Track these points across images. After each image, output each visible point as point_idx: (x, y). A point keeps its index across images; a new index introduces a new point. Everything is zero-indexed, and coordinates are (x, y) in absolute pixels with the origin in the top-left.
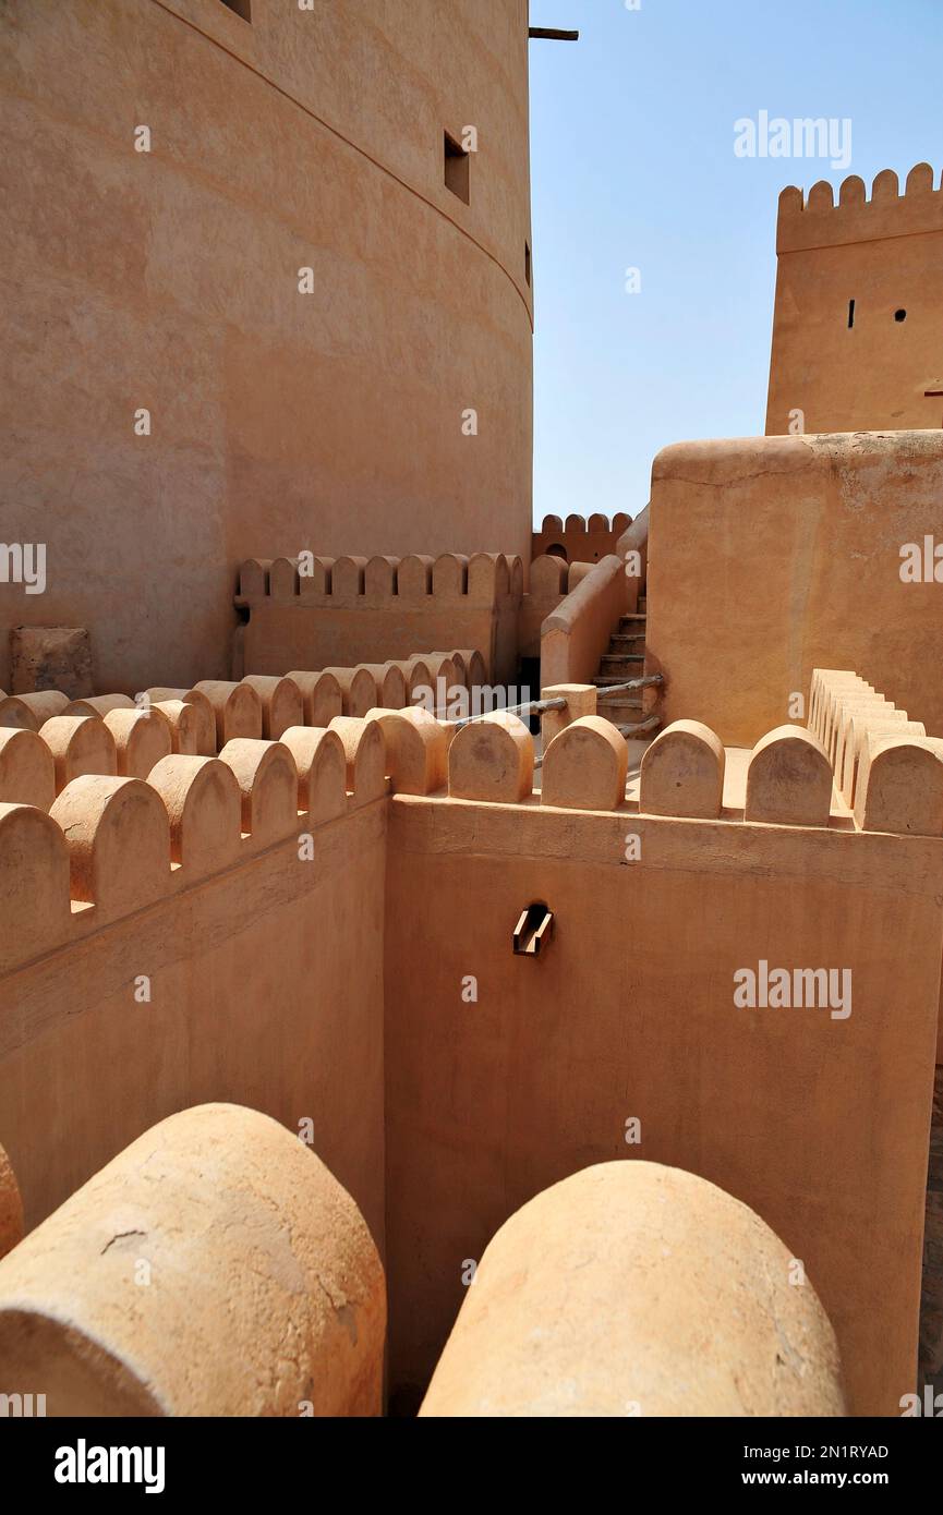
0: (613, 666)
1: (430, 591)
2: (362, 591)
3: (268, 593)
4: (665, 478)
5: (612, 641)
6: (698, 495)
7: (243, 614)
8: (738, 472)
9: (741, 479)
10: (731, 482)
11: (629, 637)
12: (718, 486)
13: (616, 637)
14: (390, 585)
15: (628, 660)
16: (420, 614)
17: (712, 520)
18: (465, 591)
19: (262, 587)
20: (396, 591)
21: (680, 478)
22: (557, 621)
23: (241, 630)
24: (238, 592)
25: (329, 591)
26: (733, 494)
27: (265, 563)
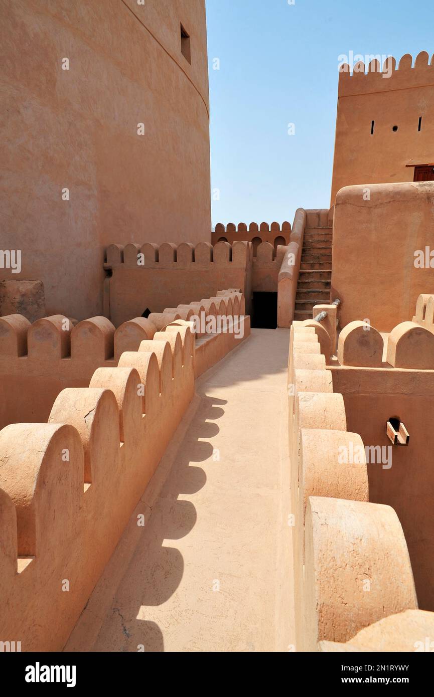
0: (302, 294)
1: (212, 260)
2: (176, 260)
3: (123, 261)
4: (342, 204)
5: (299, 283)
6: (359, 212)
7: (109, 272)
8: (380, 201)
9: (381, 204)
10: (376, 206)
11: (307, 281)
12: (370, 208)
13: (300, 281)
14: (190, 257)
15: (309, 292)
16: (207, 272)
17: (366, 224)
18: (231, 260)
19: (120, 259)
20: (194, 260)
21: (351, 204)
22: (286, 274)
23: (107, 280)
24: (105, 260)
25: (157, 260)
26: (377, 211)
27: (121, 246)
